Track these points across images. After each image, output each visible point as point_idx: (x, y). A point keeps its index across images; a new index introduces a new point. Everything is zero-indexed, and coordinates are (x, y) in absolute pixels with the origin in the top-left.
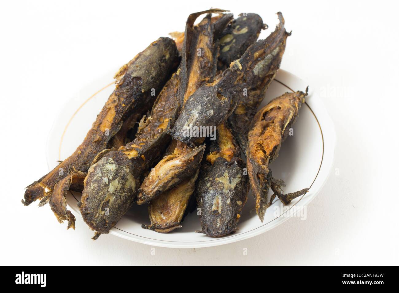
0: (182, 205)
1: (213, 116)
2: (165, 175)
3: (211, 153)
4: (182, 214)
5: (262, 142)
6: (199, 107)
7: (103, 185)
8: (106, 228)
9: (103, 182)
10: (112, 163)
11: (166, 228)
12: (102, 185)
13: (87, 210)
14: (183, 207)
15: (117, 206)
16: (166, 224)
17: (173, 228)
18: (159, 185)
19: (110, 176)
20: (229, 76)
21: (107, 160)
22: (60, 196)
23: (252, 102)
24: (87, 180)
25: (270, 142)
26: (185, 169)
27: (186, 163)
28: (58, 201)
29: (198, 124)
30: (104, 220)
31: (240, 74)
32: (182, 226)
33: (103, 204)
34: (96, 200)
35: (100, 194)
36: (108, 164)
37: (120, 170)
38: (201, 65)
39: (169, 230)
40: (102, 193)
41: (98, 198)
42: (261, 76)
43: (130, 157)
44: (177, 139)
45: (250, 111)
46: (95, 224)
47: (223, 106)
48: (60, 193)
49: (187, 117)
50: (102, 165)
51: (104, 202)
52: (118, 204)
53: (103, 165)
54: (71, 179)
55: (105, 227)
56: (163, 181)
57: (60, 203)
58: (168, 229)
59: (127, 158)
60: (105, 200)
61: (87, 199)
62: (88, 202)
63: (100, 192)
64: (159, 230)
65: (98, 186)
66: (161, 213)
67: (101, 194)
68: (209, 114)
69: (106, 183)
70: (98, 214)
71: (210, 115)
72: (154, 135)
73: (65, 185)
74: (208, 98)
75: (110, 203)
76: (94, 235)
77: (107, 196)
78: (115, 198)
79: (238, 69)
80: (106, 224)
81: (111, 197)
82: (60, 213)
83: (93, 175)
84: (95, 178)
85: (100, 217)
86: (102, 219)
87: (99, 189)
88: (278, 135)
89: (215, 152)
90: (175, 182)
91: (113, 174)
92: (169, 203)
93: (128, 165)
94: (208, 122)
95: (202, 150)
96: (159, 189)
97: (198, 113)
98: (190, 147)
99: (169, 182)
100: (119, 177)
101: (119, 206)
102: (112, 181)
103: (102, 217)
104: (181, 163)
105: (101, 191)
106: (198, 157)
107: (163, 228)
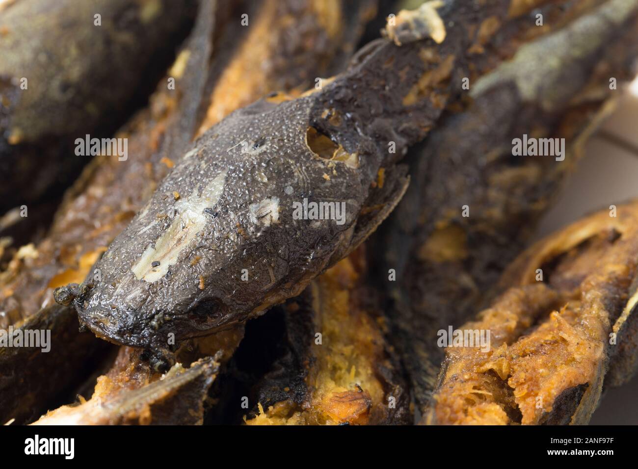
1: (274, 226)
3: (260, 407)
5: (510, 366)
6: (216, 187)
20: (378, 61)
23: (496, 213)
25: (545, 365)
29: (198, 261)
31: (433, 65)
38: (283, 41)
42: (547, 105)
44: (97, 324)
45: (487, 253)
47: (333, 186)
49: (154, 228)
68: (260, 218)
71: (262, 224)
74: (264, 148)
79: (427, 40)
88: (593, 339)
89: (280, 406)
94: (249, 254)
95: (199, 380)
97: (209, 211)
98: (152, 365)
106: (177, 411)
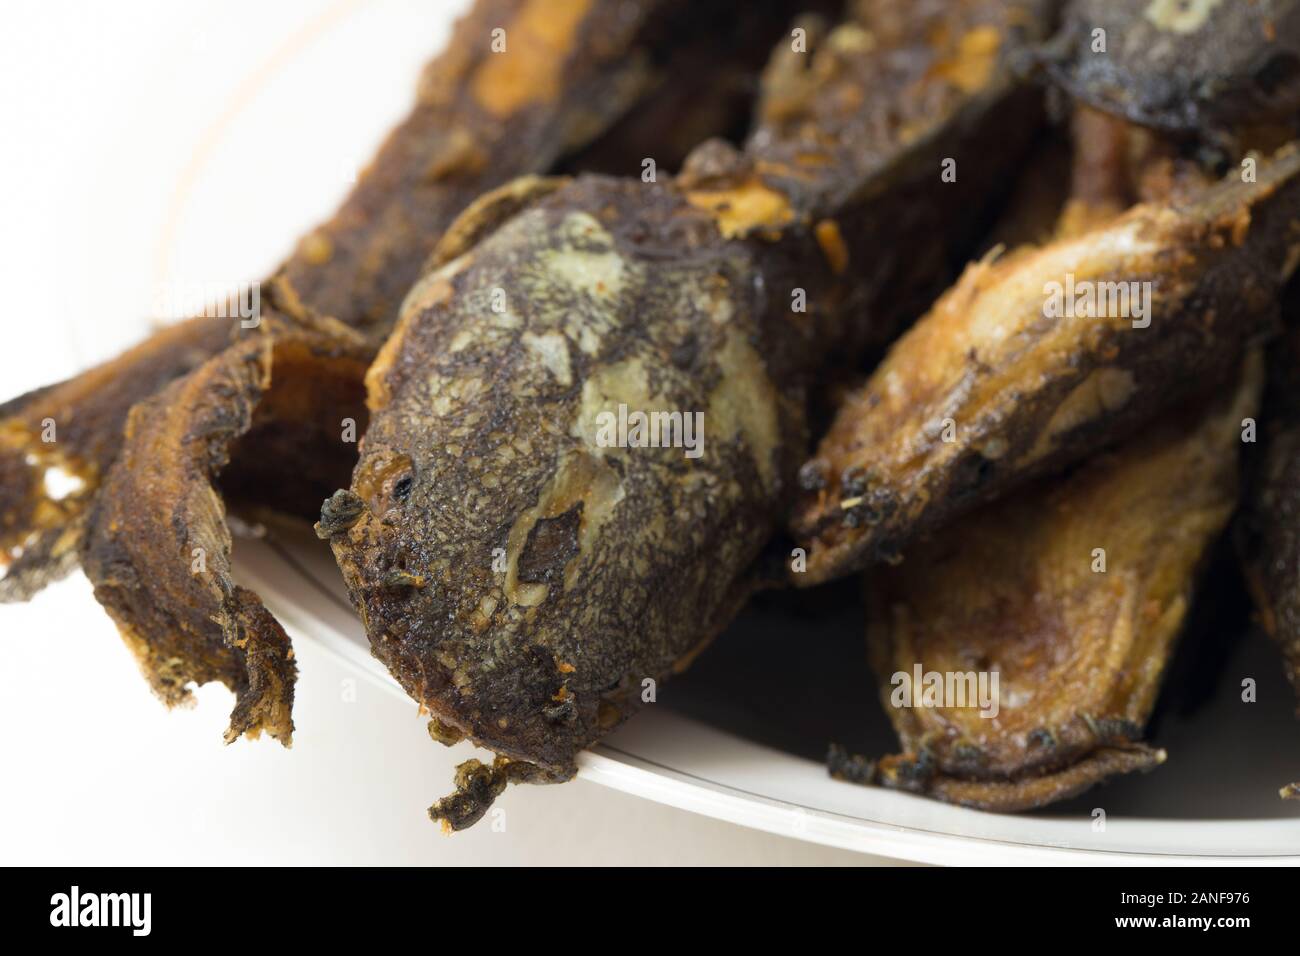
0: (1152, 597)
2: (1026, 338)
4: (1153, 665)
7: (531, 391)
8: (556, 723)
9: (533, 366)
10: (597, 249)
11: (1034, 771)
12: (520, 391)
13: (402, 565)
14: (1164, 609)
15: (641, 567)
16: (1035, 740)
17: (1090, 771)
18: (979, 415)
19: (587, 332)
21: (554, 225)
22: (171, 481)
24: (398, 358)
26: (1187, 301)
27: (1193, 251)
28: (161, 515)
30: (542, 658)
32: (1162, 755)
33: (532, 534)
34: (472, 492)
35: (506, 455)
36: (568, 248)
37: (663, 296)
39: (1059, 786)
40: (524, 446)
41: (493, 482)
43: (729, 227)
44: (1101, 98)
46: (470, 675)
48: (173, 456)
50: (513, 257)
51: (539, 522)
52: (651, 546)
53: (527, 255)
54: (268, 359)
55: (552, 713)
56: (1011, 380)
57: (176, 522)
58: (1050, 780)
59: (708, 229)
60: (543, 500)
61: (403, 487)
62: (410, 505)
63: (504, 442)
64: (972, 792)
65: (490, 396)
66: (983, 665)
67: (517, 452)
69: (551, 375)
70: (488, 606)
72: (895, 121)
73: (213, 399)
75: (587, 537)
76: (449, 789)
77: (562, 476)
78: (628, 498)
80: (556, 692)
81: (596, 489)
82: (173, 623)
83: (441, 319)
84: (460, 344)
85: (511, 628)
86: (525, 648)
87: (500, 419)
90: (1099, 400)
91: (606, 321)
92: (1046, 585)
93: (723, 273)
96: (983, 439)
98: (1202, 161)
99: (1059, 388)
100: (655, 344)
101: (654, 565)
102: (602, 367)
103: (523, 625)
104: (1150, 247)
105: (515, 430)
107: (1009, 767)
